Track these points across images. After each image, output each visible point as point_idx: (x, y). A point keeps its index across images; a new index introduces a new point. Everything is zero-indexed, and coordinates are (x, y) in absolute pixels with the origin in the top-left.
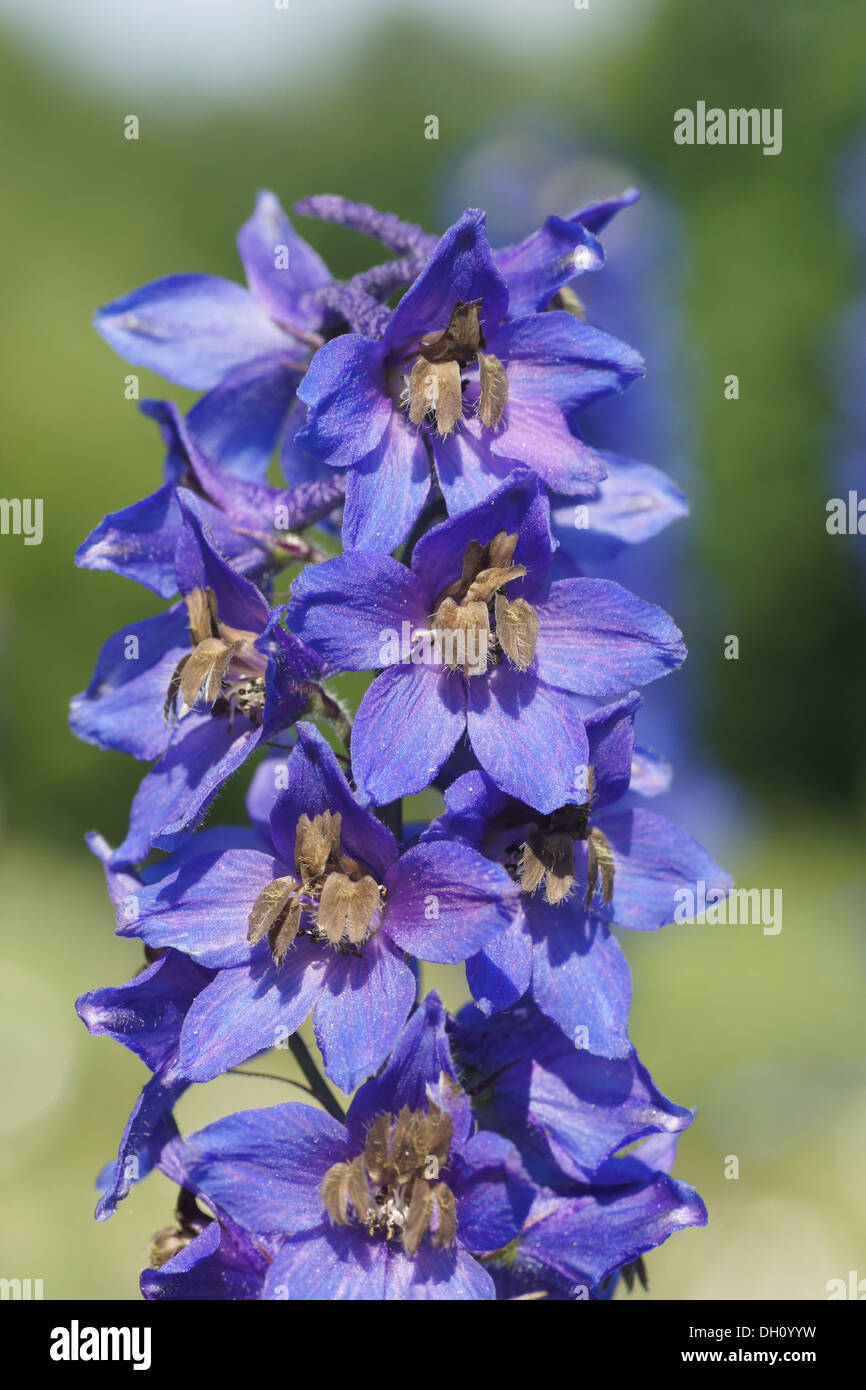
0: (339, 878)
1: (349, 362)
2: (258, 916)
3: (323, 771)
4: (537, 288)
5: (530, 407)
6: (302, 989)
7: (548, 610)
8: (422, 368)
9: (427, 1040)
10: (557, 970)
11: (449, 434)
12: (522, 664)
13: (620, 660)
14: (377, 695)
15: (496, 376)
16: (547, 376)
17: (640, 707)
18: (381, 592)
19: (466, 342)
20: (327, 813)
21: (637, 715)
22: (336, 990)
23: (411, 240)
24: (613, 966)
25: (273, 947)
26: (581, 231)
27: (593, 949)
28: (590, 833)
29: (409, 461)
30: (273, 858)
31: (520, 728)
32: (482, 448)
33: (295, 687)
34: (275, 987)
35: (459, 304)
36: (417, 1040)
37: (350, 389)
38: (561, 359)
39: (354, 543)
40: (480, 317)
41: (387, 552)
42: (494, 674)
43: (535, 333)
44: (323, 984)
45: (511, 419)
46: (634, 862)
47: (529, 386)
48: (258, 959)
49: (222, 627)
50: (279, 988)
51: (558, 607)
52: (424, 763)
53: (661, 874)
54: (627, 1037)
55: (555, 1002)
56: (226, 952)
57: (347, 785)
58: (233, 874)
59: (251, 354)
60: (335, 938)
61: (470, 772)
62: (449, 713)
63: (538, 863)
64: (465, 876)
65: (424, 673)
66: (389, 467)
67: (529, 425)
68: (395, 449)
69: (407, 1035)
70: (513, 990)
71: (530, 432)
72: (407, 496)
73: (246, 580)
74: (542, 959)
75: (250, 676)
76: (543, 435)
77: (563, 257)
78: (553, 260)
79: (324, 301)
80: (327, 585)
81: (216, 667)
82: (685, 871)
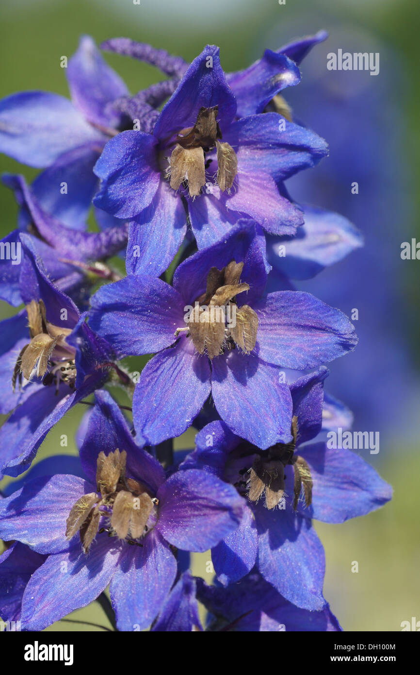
0: (124, 495)
1: (130, 149)
2: (73, 520)
3: (114, 423)
4: (258, 97)
5: (253, 177)
6: (104, 568)
7: (265, 312)
8: (178, 152)
9: (183, 605)
10: (275, 552)
11: (197, 197)
12: (247, 349)
13: (314, 345)
14: (150, 371)
15: (228, 157)
16: (264, 156)
17: (327, 376)
18: (153, 302)
19: (207, 135)
20: (117, 451)
21: (325, 382)
22: (125, 569)
23: (176, 66)
24: (313, 547)
25: (82, 541)
26: (285, 59)
27: (300, 536)
28: (296, 460)
29: (172, 214)
30: (84, 480)
31: (247, 392)
32: (220, 205)
33: (98, 366)
34: (85, 566)
35: (202, 109)
36: (177, 604)
37: (130, 167)
38: (273, 145)
39: (134, 271)
40: (216, 118)
41: (158, 275)
42: (230, 355)
43: (255, 127)
44: (117, 565)
45: (241, 185)
46: (326, 478)
47: (252, 163)
48: (74, 549)
49: (50, 326)
50: (88, 567)
51: (272, 310)
52: (183, 416)
53: (345, 486)
54: (322, 596)
55: (274, 573)
56: (53, 542)
57: (130, 432)
58: (57, 491)
59: (72, 143)
60: (122, 535)
61: (214, 422)
62: (200, 382)
63: (260, 482)
64: (208, 493)
65: (183, 356)
66: (159, 218)
67: (252, 189)
68: (163, 206)
69: (171, 601)
70: (244, 567)
71: (252, 194)
72: (171, 237)
73: (64, 295)
74: (265, 544)
75: (69, 358)
76: (261, 195)
77: (274, 77)
78: (268, 79)
79: (119, 108)
80: (116, 299)
81: (45, 353)
82: (361, 484)
